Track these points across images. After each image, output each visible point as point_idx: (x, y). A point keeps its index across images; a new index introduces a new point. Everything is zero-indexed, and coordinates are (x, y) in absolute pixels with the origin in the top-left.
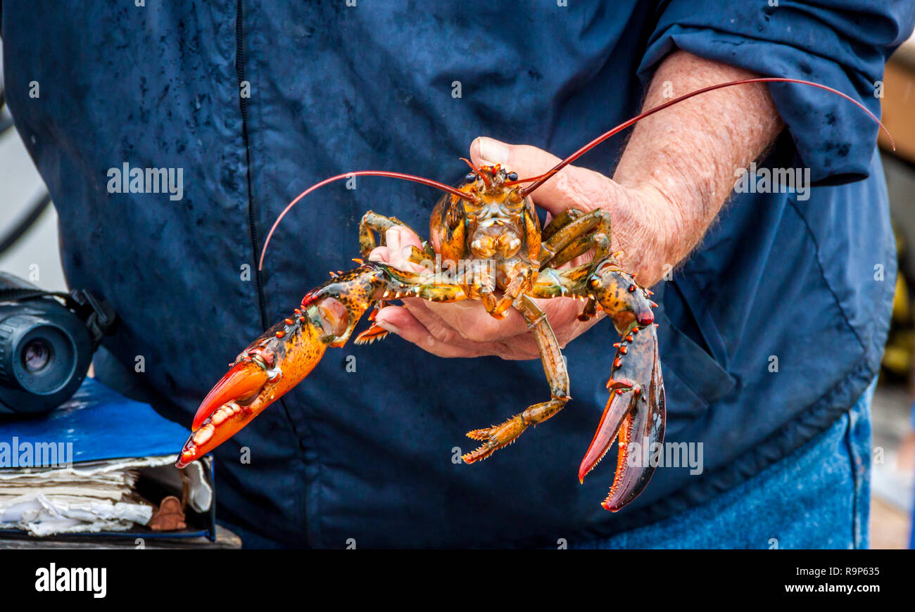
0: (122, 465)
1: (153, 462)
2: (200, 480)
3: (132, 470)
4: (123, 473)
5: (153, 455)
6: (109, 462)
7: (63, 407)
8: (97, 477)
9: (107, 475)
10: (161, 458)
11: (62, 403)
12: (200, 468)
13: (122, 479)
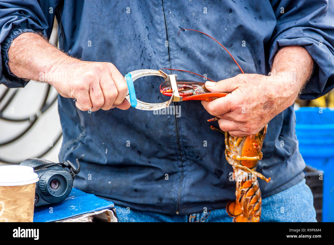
0: (87, 215)
1: (97, 213)
2: (113, 216)
3: (91, 216)
4: (88, 218)
5: (97, 211)
6: (83, 215)
7: (66, 199)
8: (80, 220)
9: (82, 219)
10: (99, 211)
11: (66, 198)
12: (112, 212)
13: (88, 220)
